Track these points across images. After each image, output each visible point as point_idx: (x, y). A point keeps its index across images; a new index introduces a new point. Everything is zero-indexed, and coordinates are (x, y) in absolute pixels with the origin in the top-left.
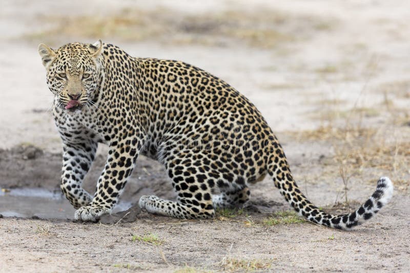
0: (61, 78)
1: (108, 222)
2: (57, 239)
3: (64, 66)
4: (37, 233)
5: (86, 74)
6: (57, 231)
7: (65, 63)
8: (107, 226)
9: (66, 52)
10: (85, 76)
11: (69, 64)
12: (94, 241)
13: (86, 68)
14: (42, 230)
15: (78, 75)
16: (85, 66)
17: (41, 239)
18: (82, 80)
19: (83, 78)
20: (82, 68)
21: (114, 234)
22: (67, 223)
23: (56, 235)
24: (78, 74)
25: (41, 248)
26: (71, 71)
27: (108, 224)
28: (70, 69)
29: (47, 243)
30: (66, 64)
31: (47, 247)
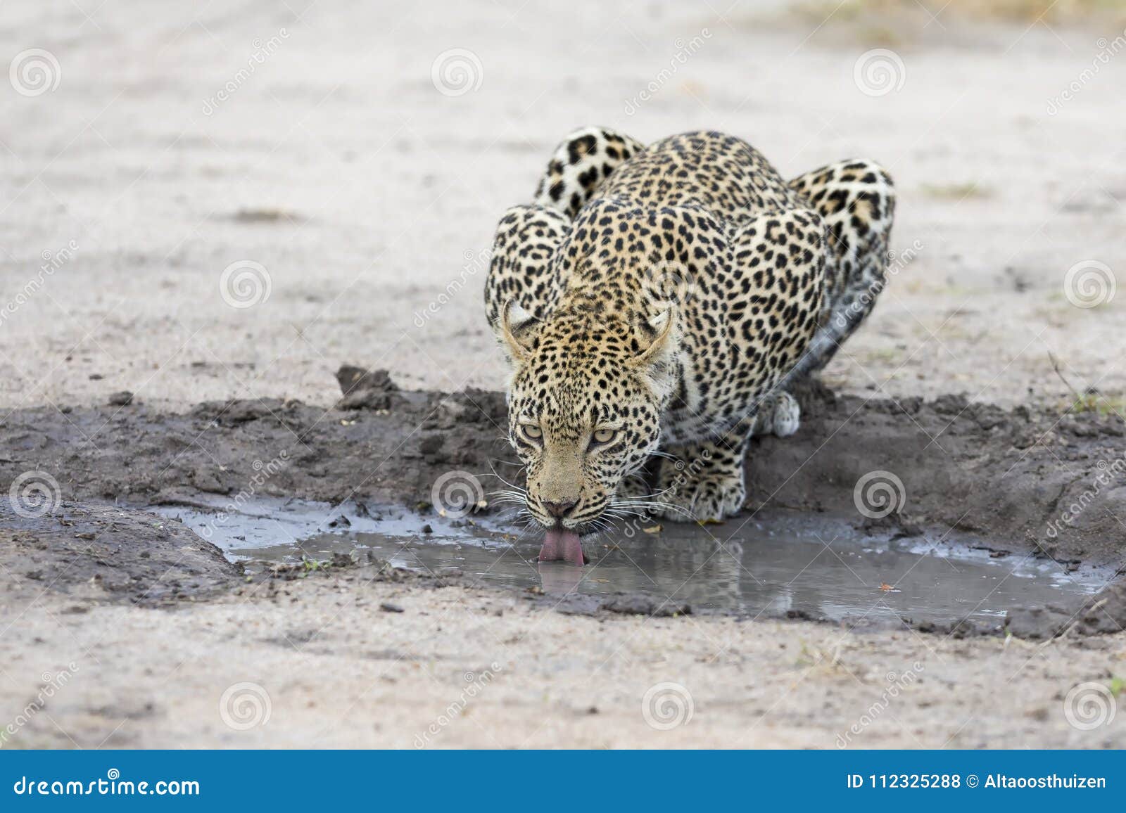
0: (526, 440)
1: (1033, 632)
2: (862, 687)
3: (538, 402)
4: (799, 665)
5: (603, 432)
6: (865, 661)
7: (543, 393)
8: (1029, 645)
9: (559, 352)
10: (600, 438)
11: (553, 400)
12: (983, 694)
13: (602, 414)
14: (817, 655)
15: (573, 439)
16: (600, 407)
17: (811, 687)
18: (589, 450)
19: (594, 442)
20: (587, 414)
21: (1053, 670)
22: (899, 634)
23: (860, 673)
24: (572, 434)
25: (811, 716)
26: (556, 426)
27: (1035, 637)
28: (553, 418)
29: (830, 699)
30: (544, 399)
31: (829, 711)
